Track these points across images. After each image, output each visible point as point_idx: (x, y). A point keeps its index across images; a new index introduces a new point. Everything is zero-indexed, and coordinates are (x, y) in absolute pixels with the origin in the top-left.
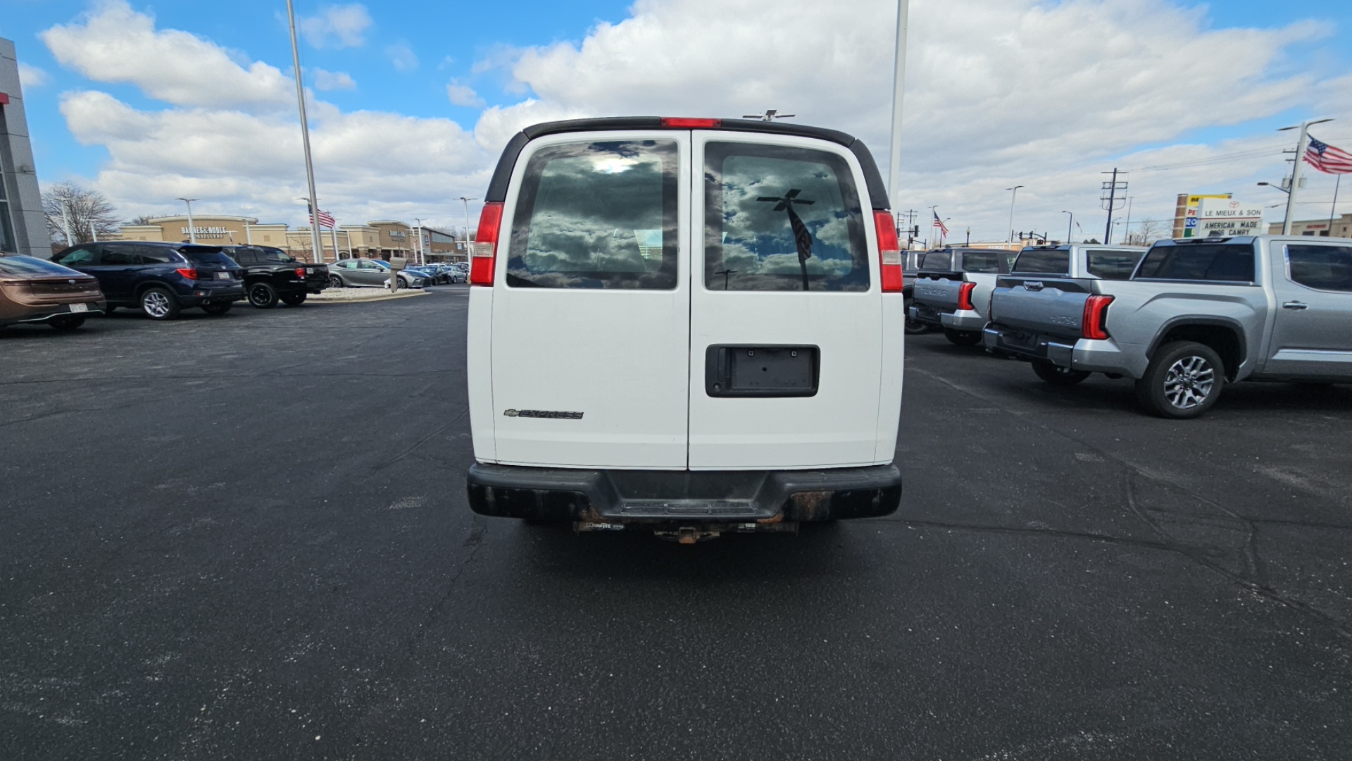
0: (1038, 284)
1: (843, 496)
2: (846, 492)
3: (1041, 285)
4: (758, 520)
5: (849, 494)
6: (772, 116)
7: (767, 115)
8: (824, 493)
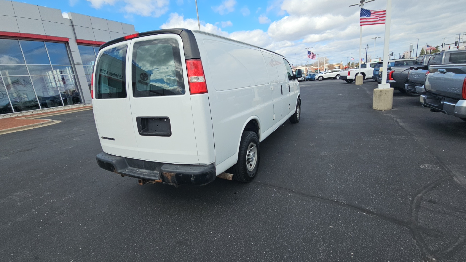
0: (442, 70)
1: (179, 175)
2: (180, 174)
3: (445, 70)
4: (155, 180)
5: (181, 175)
6: (363, 3)
7: (360, 3)
8: (172, 174)
